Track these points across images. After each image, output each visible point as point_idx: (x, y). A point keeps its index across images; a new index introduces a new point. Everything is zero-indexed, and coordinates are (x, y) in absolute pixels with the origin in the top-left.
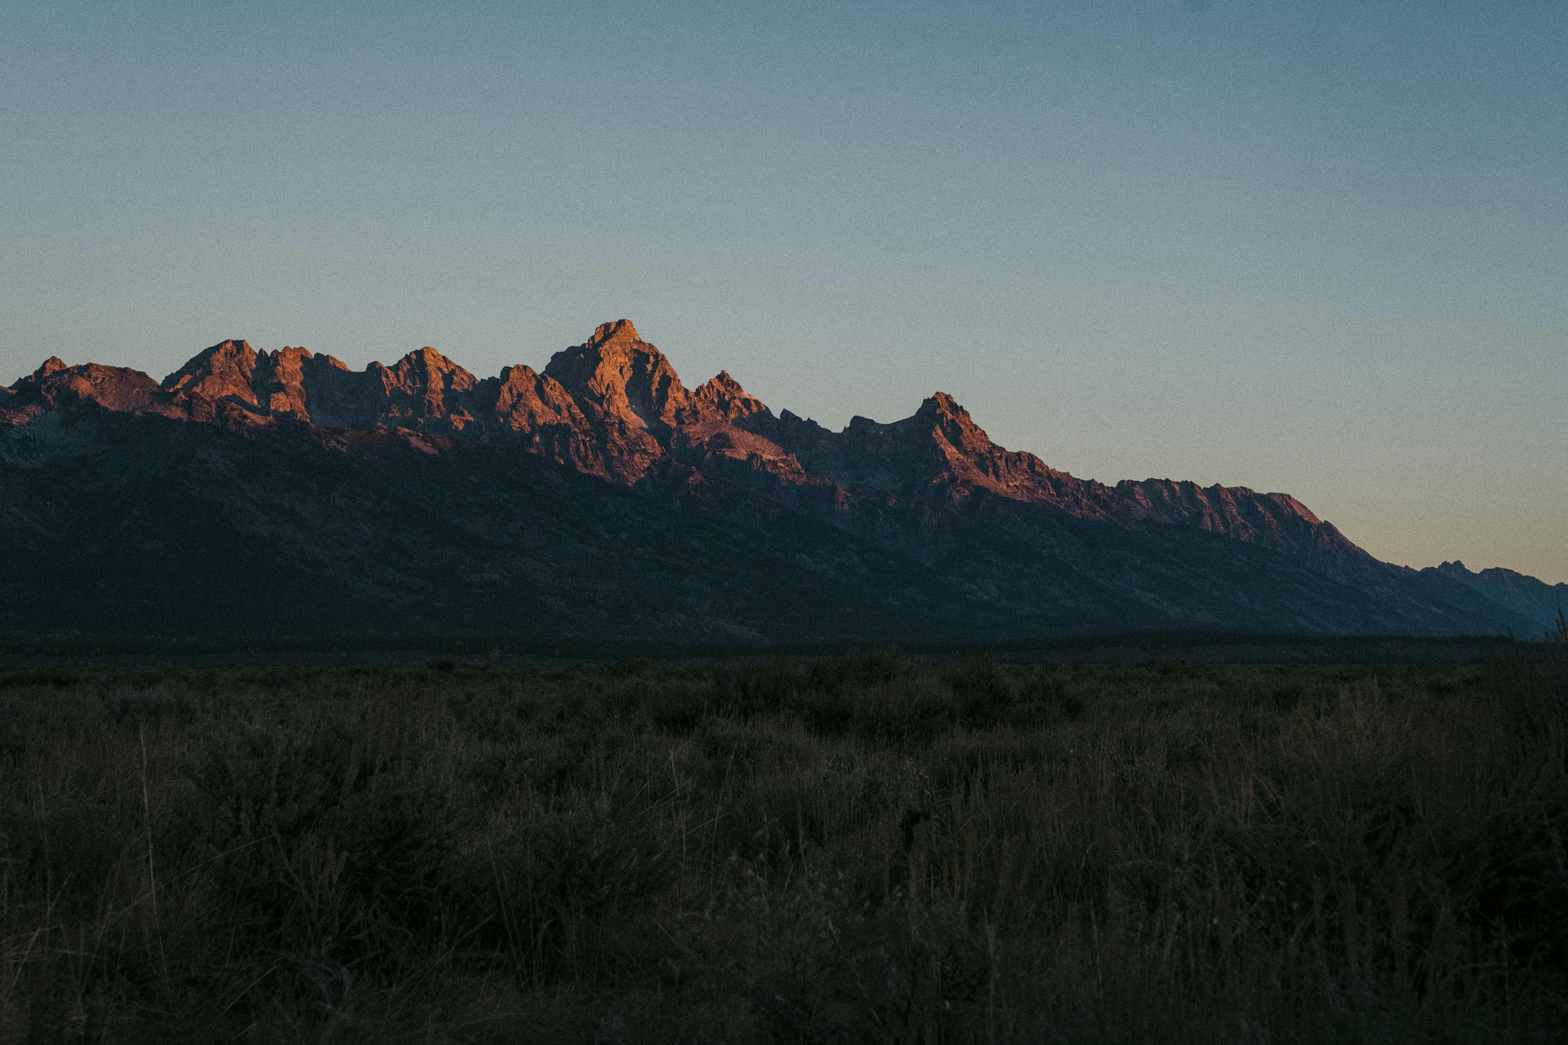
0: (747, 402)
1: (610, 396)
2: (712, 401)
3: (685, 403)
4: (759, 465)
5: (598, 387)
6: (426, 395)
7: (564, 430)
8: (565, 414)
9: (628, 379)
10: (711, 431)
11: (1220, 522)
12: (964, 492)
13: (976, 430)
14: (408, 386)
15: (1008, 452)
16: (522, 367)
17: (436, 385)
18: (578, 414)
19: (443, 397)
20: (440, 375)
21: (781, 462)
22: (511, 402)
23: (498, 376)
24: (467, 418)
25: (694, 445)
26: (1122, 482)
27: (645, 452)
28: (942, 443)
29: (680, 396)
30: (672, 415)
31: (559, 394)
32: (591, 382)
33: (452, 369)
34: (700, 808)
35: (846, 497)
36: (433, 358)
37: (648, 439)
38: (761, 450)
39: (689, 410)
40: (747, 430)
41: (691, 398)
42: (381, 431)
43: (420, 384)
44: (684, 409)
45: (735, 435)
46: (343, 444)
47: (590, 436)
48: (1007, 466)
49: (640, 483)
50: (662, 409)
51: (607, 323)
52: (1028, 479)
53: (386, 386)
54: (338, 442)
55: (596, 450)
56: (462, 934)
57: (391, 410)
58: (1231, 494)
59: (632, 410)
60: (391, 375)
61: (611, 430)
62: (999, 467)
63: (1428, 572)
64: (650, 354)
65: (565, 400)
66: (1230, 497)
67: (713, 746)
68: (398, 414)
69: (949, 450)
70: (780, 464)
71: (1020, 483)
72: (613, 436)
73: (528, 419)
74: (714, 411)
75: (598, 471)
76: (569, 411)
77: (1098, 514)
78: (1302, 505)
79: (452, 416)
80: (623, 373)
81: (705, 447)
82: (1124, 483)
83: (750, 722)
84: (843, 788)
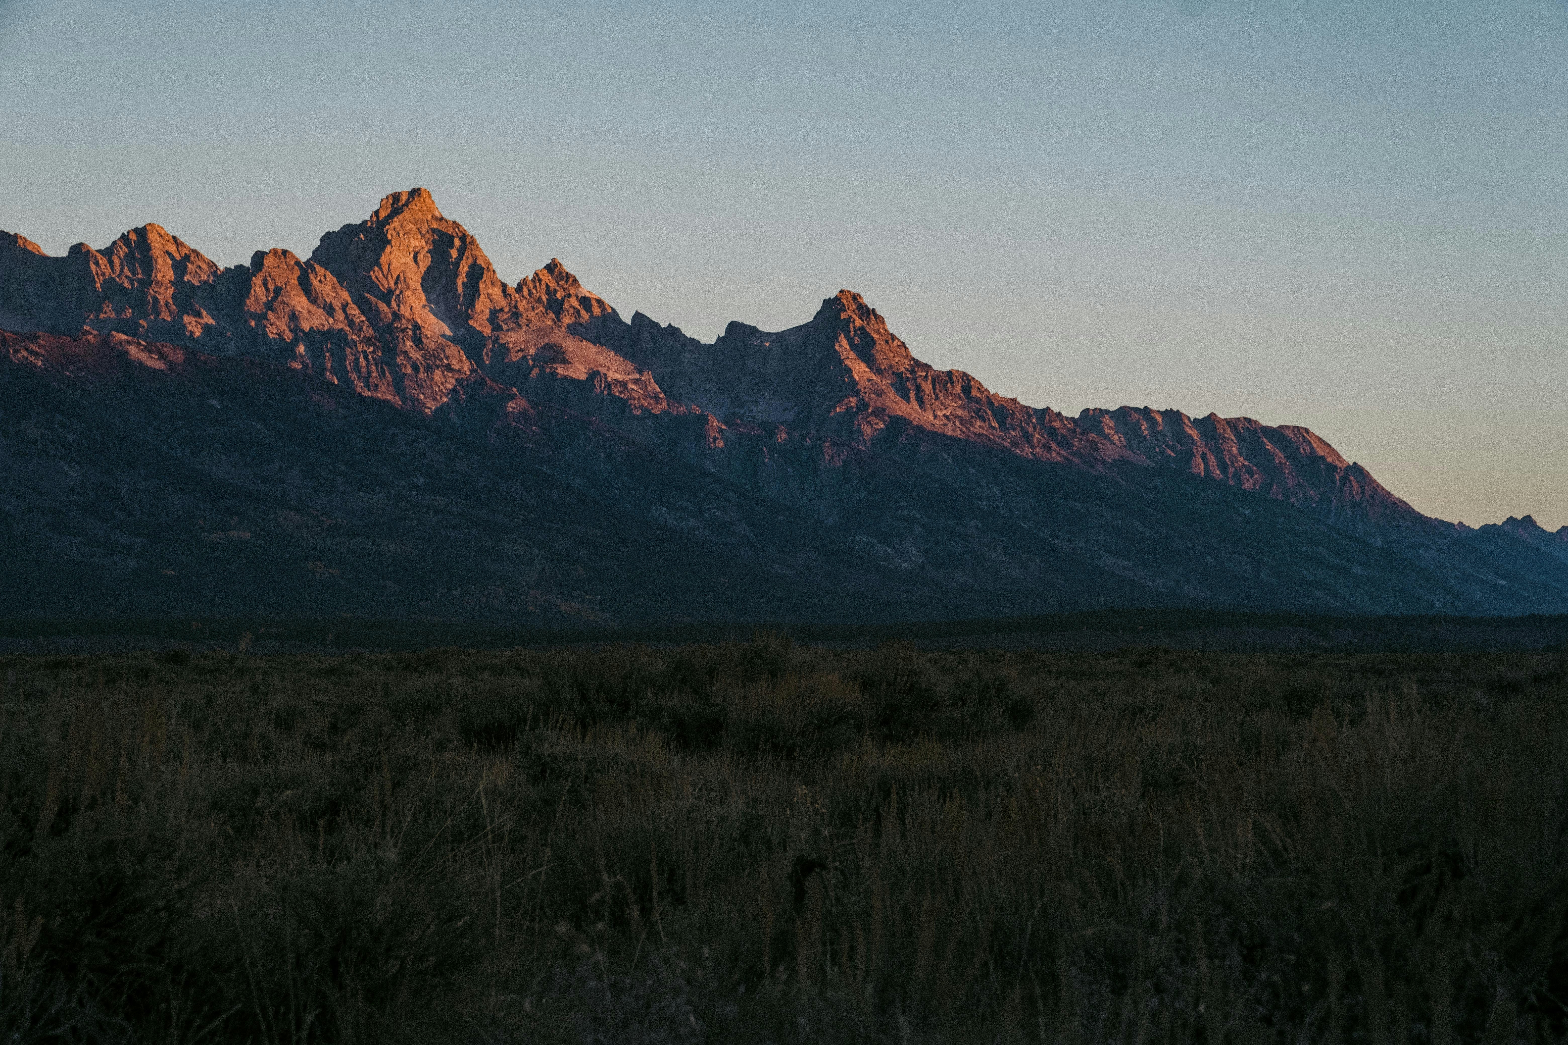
0: (586, 302)
1: (401, 292)
2: (539, 301)
3: (502, 303)
4: (603, 386)
5: (384, 279)
6: (151, 290)
7: (337, 338)
8: (340, 315)
9: (425, 269)
10: (537, 341)
11: (1215, 464)
12: (877, 424)
13: (893, 340)
14: (126, 277)
15: (935, 371)
16: (280, 252)
17: (164, 276)
18: (356, 316)
19: (173, 291)
20: (170, 262)
21: (634, 383)
22: (266, 300)
23: (247, 263)
24: (206, 321)
25: (514, 359)
26: (1087, 410)
27: (449, 368)
28: (848, 358)
29: (496, 292)
30: (485, 318)
31: (330, 288)
32: (374, 273)
33: (186, 254)
34: (522, 852)
35: (720, 431)
36: (159, 239)
37: (453, 350)
38: (605, 365)
39: (508, 312)
40: (587, 340)
41: (510, 295)
42: (89, 337)
43: (143, 275)
44: (502, 310)
45: (570, 345)
46: (37, 355)
47: (374, 345)
48: (934, 389)
49: (441, 410)
50: (472, 310)
51: (396, 193)
52: (960, 407)
53: (96, 276)
54: (31, 352)
55: (382, 365)
56: (200, 1028)
57: (102, 308)
58: (1230, 427)
59: (431, 310)
60: (103, 261)
61: (403, 339)
62: (923, 390)
63: (1488, 530)
64: (455, 235)
65: (338, 295)
66: (1229, 432)
67: (539, 769)
68: (113, 315)
69: (857, 367)
70: (631, 386)
71: (951, 412)
72: (404, 345)
73: (289, 323)
74: (541, 314)
75: (385, 394)
76: (345, 311)
77: (1054, 454)
78: (1323, 441)
79: (186, 319)
80: (419, 260)
81: (530, 361)
82: (1089, 411)
83: (590, 735)
84: (714, 825)
